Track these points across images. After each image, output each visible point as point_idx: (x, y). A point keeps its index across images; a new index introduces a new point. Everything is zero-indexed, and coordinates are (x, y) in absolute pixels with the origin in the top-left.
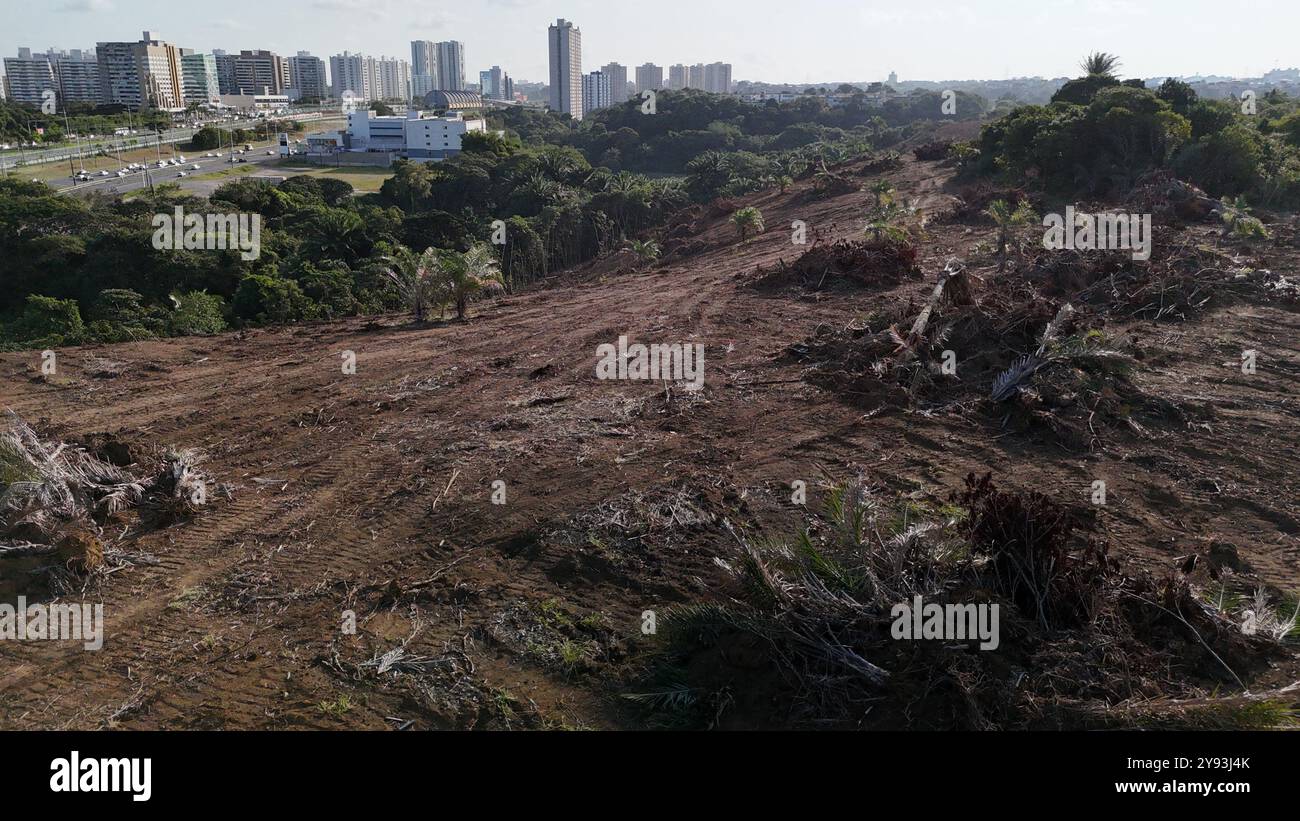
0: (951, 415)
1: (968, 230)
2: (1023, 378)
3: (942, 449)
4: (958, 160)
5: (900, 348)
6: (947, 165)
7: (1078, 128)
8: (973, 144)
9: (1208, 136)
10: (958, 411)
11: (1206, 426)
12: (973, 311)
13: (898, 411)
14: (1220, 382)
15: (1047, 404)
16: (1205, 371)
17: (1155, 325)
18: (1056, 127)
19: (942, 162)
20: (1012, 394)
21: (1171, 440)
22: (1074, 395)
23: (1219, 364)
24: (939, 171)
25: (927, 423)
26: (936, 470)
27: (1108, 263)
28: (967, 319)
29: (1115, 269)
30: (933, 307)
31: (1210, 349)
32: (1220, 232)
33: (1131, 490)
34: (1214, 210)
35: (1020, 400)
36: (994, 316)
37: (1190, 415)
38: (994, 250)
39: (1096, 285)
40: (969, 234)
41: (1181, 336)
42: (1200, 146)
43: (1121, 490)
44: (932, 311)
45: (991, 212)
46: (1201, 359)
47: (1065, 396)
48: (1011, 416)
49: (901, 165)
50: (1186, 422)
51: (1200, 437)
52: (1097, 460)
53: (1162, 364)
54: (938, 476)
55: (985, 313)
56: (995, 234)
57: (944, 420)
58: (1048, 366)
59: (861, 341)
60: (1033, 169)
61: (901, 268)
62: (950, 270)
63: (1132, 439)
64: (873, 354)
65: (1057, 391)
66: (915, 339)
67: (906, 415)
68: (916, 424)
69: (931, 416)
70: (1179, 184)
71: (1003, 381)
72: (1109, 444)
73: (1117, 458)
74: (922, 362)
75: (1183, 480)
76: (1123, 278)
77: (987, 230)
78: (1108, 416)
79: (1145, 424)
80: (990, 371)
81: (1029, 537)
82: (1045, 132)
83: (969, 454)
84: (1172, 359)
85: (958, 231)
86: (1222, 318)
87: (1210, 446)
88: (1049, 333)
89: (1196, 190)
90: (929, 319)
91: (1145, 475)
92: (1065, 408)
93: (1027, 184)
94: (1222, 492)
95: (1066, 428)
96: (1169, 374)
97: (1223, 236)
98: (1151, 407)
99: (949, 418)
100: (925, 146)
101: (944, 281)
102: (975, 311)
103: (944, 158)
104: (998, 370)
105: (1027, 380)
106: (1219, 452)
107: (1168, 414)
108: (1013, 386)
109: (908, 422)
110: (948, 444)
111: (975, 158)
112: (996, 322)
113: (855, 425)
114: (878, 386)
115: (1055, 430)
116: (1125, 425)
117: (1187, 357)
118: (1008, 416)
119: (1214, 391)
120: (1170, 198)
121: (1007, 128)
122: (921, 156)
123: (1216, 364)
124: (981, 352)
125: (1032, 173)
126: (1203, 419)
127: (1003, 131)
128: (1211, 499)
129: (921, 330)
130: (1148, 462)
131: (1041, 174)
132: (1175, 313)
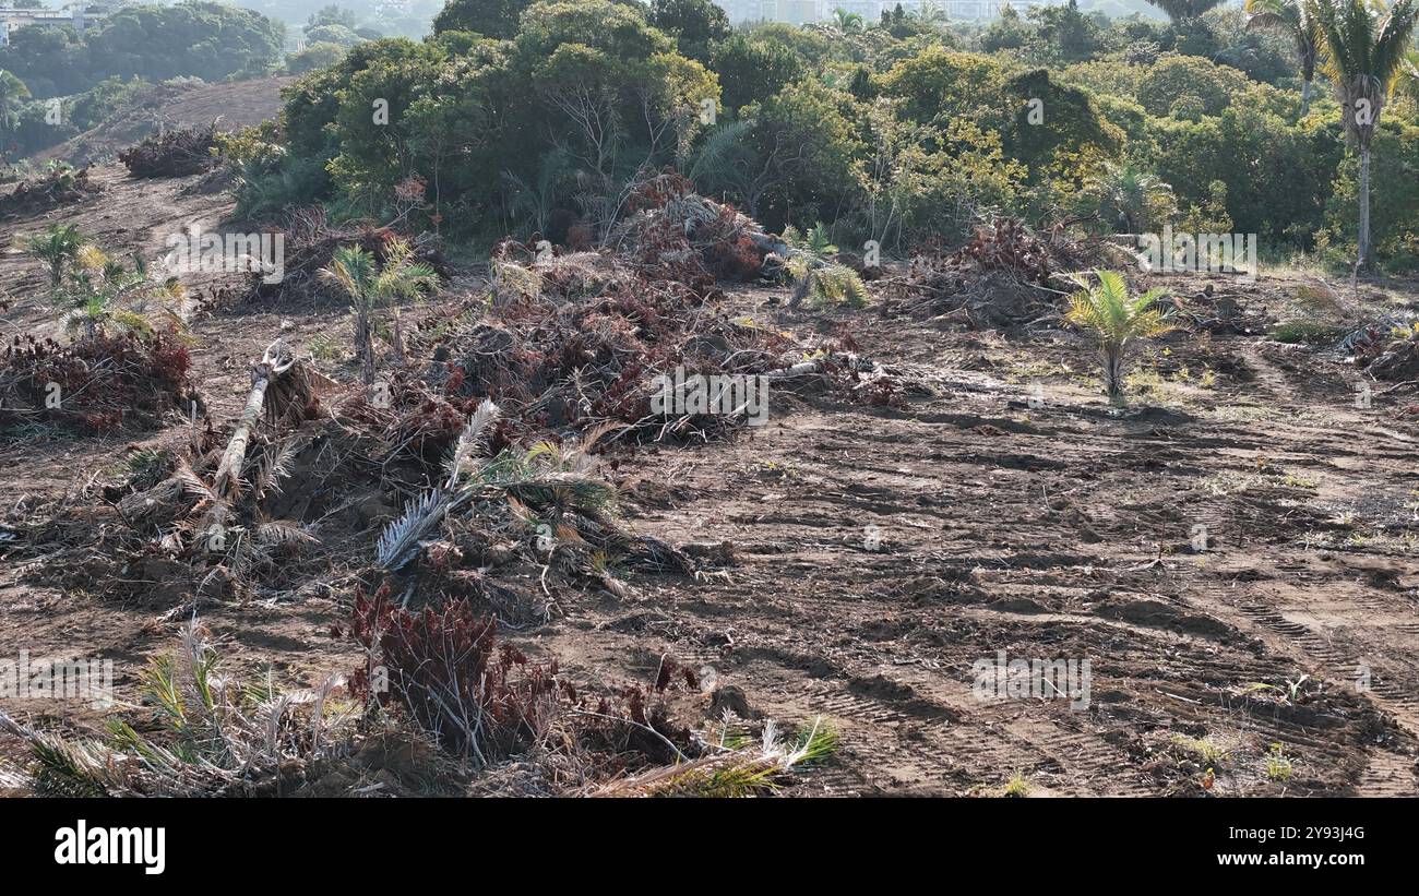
0: (314, 601)
1: (285, 324)
2: (427, 528)
3: (305, 648)
4: (236, 171)
5: (202, 502)
6: (210, 187)
7: (494, 88)
8: (268, 133)
9: (755, 107)
10: (323, 594)
11: (724, 573)
12: (327, 427)
13: (218, 606)
14: (753, 521)
15: (471, 561)
16: (732, 508)
17: (655, 452)
18: (448, 88)
19: (195, 179)
20: (412, 556)
21: (670, 598)
22: (514, 545)
23: (756, 499)
24: (193, 202)
25: (274, 617)
26: (299, 671)
27: (567, 349)
28: (317, 444)
29: (582, 361)
30: (251, 430)
31: (744, 480)
32: (787, 301)
33: (608, 660)
34: (770, 255)
35: (426, 561)
36: (364, 433)
37: (698, 561)
38: (347, 356)
39: (548, 394)
40: (288, 330)
41: (698, 465)
42: (742, 125)
43: (593, 661)
44: (251, 437)
45: (337, 272)
46: (728, 494)
47: (501, 547)
48: (416, 591)
49: (96, 190)
50: (693, 572)
51: (713, 590)
52: (558, 633)
53: (665, 506)
54: (306, 677)
55: (348, 428)
56: (347, 323)
57: (300, 609)
58: (467, 504)
59: (124, 505)
60: (410, 182)
61: (160, 393)
62: (273, 362)
63: (610, 601)
64: (150, 523)
65: (485, 539)
66: (227, 486)
67: (233, 610)
68: (253, 620)
69: (277, 607)
70: (706, 205)
71: (394, 539)
72: (575, 610)
73: (587, 627)
74: (246, 526)
75: (683, 640)
76: (599, 375)
77: (326, 320)
78: (572, 574)
79: (634, 582)
80: (369, 530)
81: (449, 656)
82: (428, 100)
83: (351, 648)
84: (681, 496)
85: (264, 326)
86: (771, 435)
87: (728, 599)
88: (464, 455)
89: (740, 217)
90: (248, 451)
91: (630, 641)
92: (501, 566)
93: (403, 216)
94: (736, 645)
95: (503, 592)
96: (675, 517)
97: (794, 305)
98: (639, 557)
99: (309, 606)
100: (147, 143)
101: (264, 383)
102: (331, 426)
103: (198, 172)
104: (383, 524)
105: (435, 530)
106: (739, 605)
107: (668, 564)
108: (413, 545)
109: (240, 619)
110: (314, 639)
111: (277, 167)
112: (369, 443)
113: (145, 632)
114: (173, 570)
115: (488, 596)
116: (598, 584)
117: (705, 493)
118: (410, 591)
119: (744, 534)
120: (691, 236)
121: (343, 93)
122: (144, 168)
123: (751, 499)
124: (349, 501)
125: (410, 190)
126: (718, 565)
127: (336, 100)
128: (722, 654)
129: (235, 471)
130: (634, 625)
131: (430, 195)
132: (689, 429)
